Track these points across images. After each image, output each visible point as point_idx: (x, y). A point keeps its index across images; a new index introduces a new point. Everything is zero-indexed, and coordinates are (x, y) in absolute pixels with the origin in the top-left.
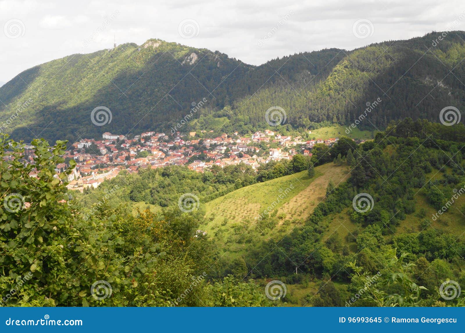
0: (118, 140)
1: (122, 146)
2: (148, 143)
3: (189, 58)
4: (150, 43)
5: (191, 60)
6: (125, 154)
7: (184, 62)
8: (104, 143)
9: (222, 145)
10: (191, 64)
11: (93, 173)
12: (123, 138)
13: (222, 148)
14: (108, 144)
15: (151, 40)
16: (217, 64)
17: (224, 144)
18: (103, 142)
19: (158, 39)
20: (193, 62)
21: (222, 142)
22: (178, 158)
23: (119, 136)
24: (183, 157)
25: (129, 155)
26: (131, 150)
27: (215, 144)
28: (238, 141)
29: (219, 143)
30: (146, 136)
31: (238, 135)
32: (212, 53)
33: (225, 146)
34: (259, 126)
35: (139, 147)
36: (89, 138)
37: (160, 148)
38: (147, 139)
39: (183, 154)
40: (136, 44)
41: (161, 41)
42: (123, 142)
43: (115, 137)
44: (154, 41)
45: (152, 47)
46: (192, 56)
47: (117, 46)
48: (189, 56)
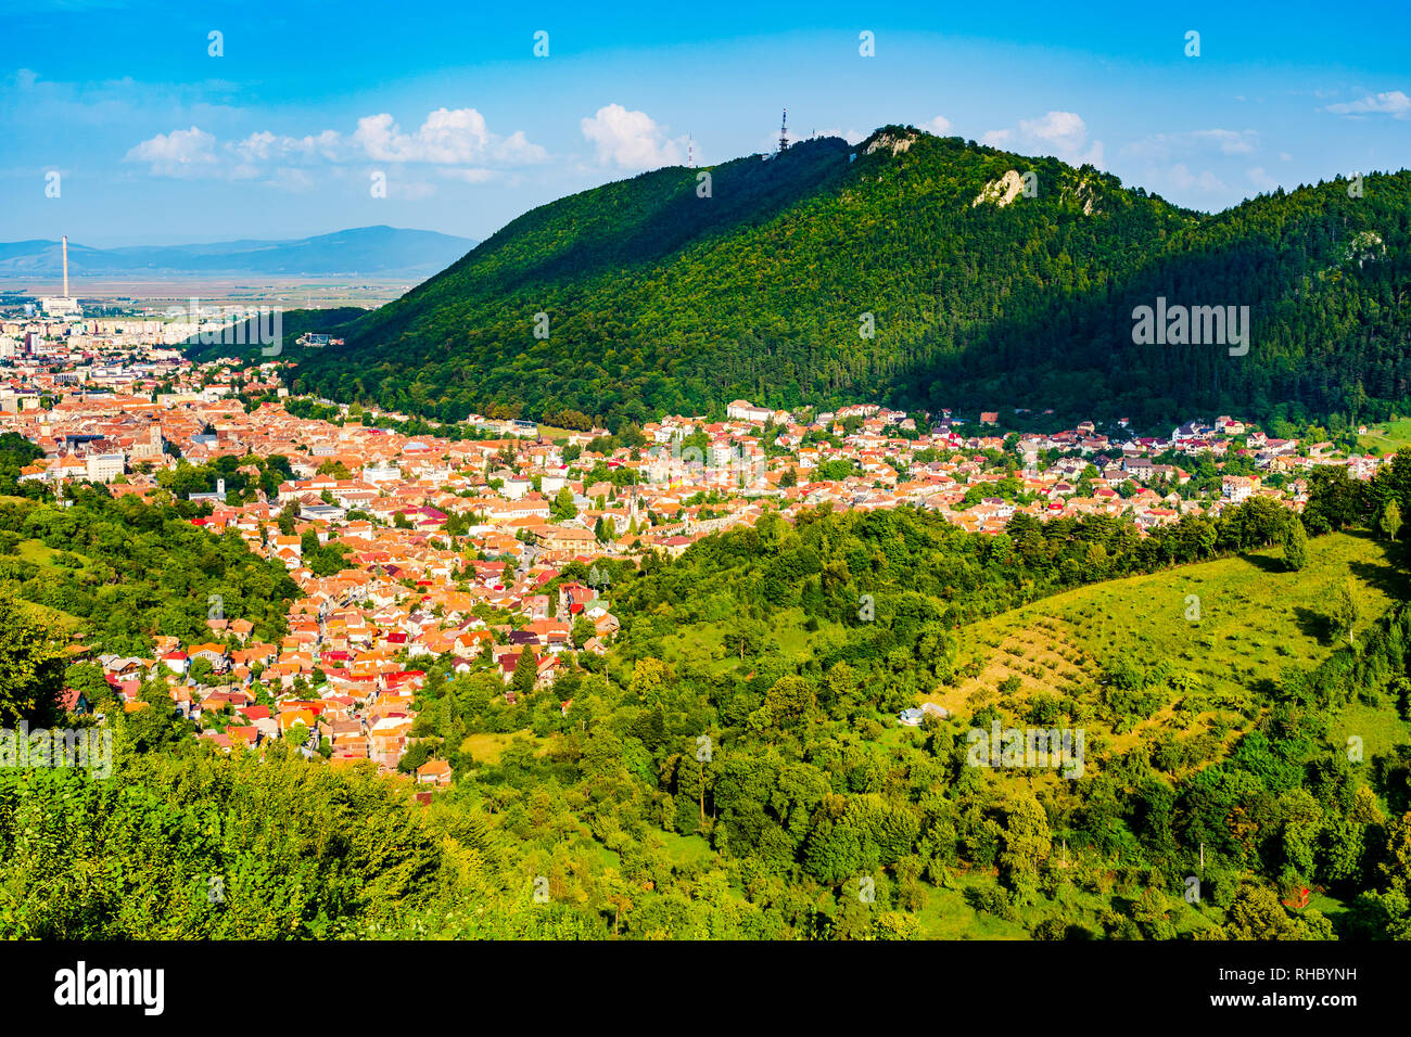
0: (769, 424)
1: (778, 442)
2: (854, 438)
3: (997, 187)
4: (886, 139)
5: (1003, 192)
6: (783, 466)
7: (979, 200)
8: (729, 432)
9: (1076, 454)
10: (1002, 204)
11: (685, 517)
12: (783, 418)
13: (1073, 464)
14: (739, 432)
15: (890, 130)
16: (1083, 205)
17: (1084, 453)
18: (726, 427)
19: (909, 128)
20: (1009, 197)
21: (1078, 446)
22: (936, 488)
23: (772, 413)
24: (952, 484)
25: (792, 470)
26: (802, 454)
27: (1054, 450)
28: (1128, 446)
29: (1068, 449)
30: (850, 418)
31: (1127, 427)
32: (1073, 172)
33: (1085, 458)
34: (1199, 403)
35: (825, 450)
36: (688, 414)
37: (888, 454)
38: (852, 426)
39: (955, 476)
40: (845, 143)
41: (917, 132)
42: (782, 430)
43: (761, 416)
44: (896, 132)
45: (888, 150)
46: (1005, 180)
47: (790, 144)
48: (999, 179)
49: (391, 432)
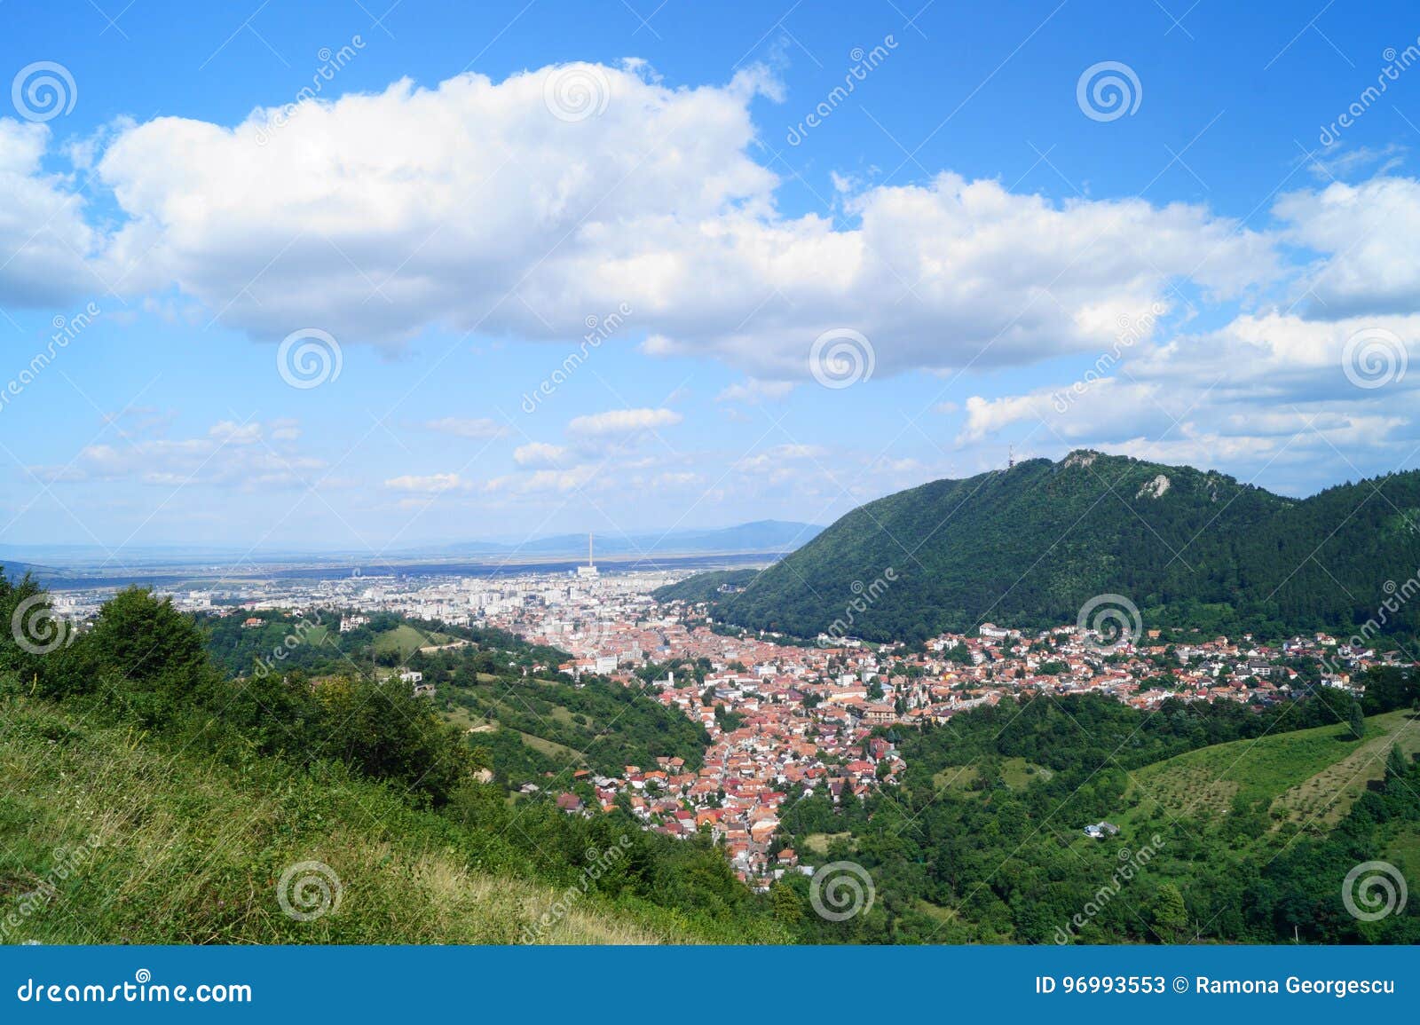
0: (1007, 638)
1: (1013, 650)
2: (1063, 649)
3: (1151, 485)
4: (1076, 458)
5: (1155, 489)
6: (1016, 665)
7: (1140, 494)
8: (981, 644)
9: (1215, 659)
10: (1155, 497)
11: (952, 698)
12: (1017, 634)
13: (1213, 665)
14: (988, 644)
15: (1079, 452)
16: (1211, 495)
17: (1220, 658)
18: (979, 640)
19: (1091, 451)
20: (1160, 492)
21: (1217, 653)
22: (1120, 680)
23: (1009, 632)
24: (1130, 678)
25: (1022, 668)
26: (1029, 658)
27: (1200, 656)
28: (1252, 653)
29: (1209, 655)
30: (1060, 635)
31: (1251, 640)
32: (1202, 474)
33: (1221, 661)
34: (1303, 625)
35: (1044, 655)
36: (955, 632)
37: (1086, 658)
38: (1063, 639)
39: (1132, 672)
40: (1050, 461)
41: (1096, 453)
42: (1016, 642)
43: (1002, 634)
44: (1084, 454)
45: (1079, 465)
46: (1157, 481)
47: (1015, 464)
48: (1153, 480)
49: (772, 644)
